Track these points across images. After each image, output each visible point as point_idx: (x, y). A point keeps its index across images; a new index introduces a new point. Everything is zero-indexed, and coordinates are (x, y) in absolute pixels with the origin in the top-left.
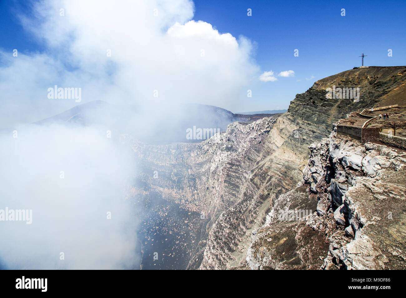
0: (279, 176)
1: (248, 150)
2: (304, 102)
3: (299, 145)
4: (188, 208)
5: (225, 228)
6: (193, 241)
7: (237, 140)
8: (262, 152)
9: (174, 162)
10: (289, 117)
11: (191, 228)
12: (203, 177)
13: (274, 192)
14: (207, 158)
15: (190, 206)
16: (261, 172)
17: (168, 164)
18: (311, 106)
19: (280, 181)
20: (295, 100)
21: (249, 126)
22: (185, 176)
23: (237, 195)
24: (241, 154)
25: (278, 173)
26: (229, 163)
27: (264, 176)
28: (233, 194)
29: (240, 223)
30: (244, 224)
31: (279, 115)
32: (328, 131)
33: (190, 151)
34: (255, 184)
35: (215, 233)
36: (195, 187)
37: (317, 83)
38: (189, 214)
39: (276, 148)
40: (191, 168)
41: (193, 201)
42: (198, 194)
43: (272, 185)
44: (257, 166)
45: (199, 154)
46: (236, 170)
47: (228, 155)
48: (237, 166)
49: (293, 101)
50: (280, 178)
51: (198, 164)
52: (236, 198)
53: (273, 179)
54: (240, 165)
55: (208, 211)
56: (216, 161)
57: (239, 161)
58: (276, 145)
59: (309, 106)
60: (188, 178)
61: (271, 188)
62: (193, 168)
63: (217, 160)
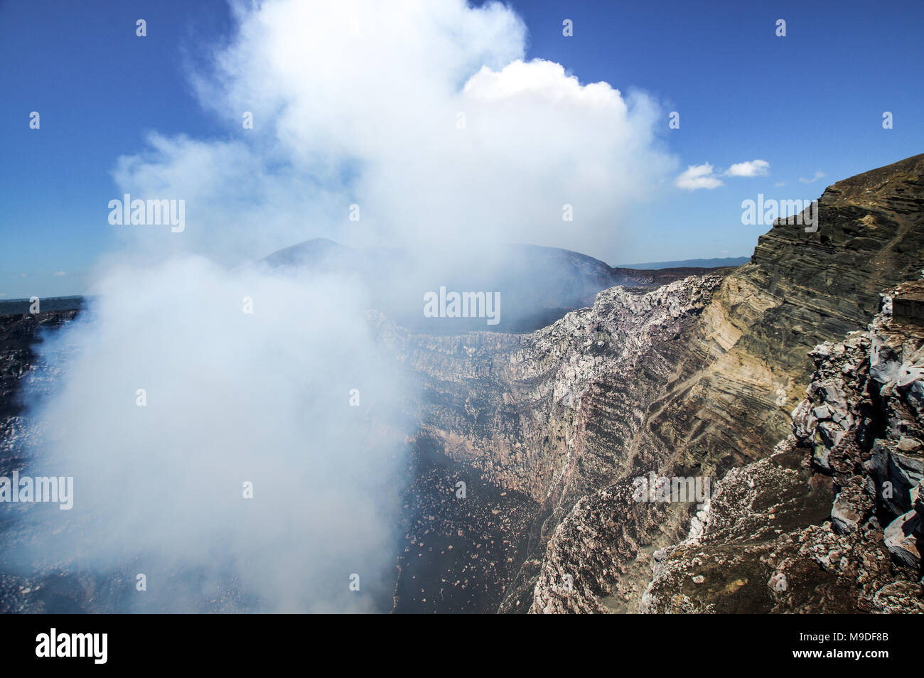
0: (727, 422)
1: (647, 354)
2: (795, 238)
3: (782, 346)
4: (500, 480)
5: (585, 536)
6: (510, 559)
7: (620, 329)
8: (682, 360)
9: (472, 375)
10: (756, 276)
11: (505, 527)
12: (537, 413)
13: (711, 462)
14: (547, 368)
15: (504, 475)
16: (680, 408)
17: (458, 377)
18: (816, 247)
19: (727, 434)
20: (771, 234)
21: (649, 297)
22: (495, 408)
23: (616, 460)
24: (628, 362)
25: (724, 414)
26: (597, 384)
27: (687, 420)
28: (607, 457)
29: (624, 529)
30: (633, 534)
31: (728, 271)
32: (865, 313)
33: (508, 351)
34: (665, 439)
35: (561, 545)
36: (517, 435)
37: (833, 189)
38: (502, 495)
39: (719, 351)
40: (510, 391)
41: (512, 466)
42: (524, 451)
43: (706, 442)
44: (669, 394)
45: (528, 359)
46: (615, 400)
47: (595, 365)
48: (618, 390)
49: (767, 236)
50: (728, 427)
51: (526, 382)
52: (614, 468)
53: (711, 429)
54: (625, 390)
55: (546, 493)
56: (567, 376)
57: (623, 381)
58: (718, 344)
59: (809, 249)
60: (503, 413)
61: (705, 450)
62: (514, 390)
63: (570, 374)
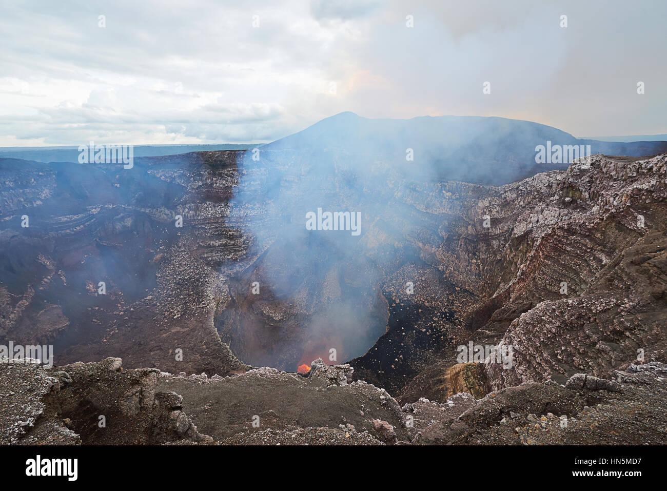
1: (621, 212)
4: (457, 281)
14: (509, 213)
17: (436, 211)
22: (461, 235)
24: (597, 216)
33: (477, 197)
36: (474, 254)
38: (457, 289)
40: (473, 226)
41: (467, 274)
42: (478, 266)
45: (493, 205)
46: (577, 243)
47: (559, 216)
60: (466, 239)
62: (477, 225)
63: (532, 220)
